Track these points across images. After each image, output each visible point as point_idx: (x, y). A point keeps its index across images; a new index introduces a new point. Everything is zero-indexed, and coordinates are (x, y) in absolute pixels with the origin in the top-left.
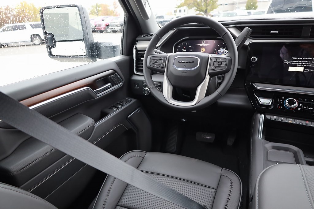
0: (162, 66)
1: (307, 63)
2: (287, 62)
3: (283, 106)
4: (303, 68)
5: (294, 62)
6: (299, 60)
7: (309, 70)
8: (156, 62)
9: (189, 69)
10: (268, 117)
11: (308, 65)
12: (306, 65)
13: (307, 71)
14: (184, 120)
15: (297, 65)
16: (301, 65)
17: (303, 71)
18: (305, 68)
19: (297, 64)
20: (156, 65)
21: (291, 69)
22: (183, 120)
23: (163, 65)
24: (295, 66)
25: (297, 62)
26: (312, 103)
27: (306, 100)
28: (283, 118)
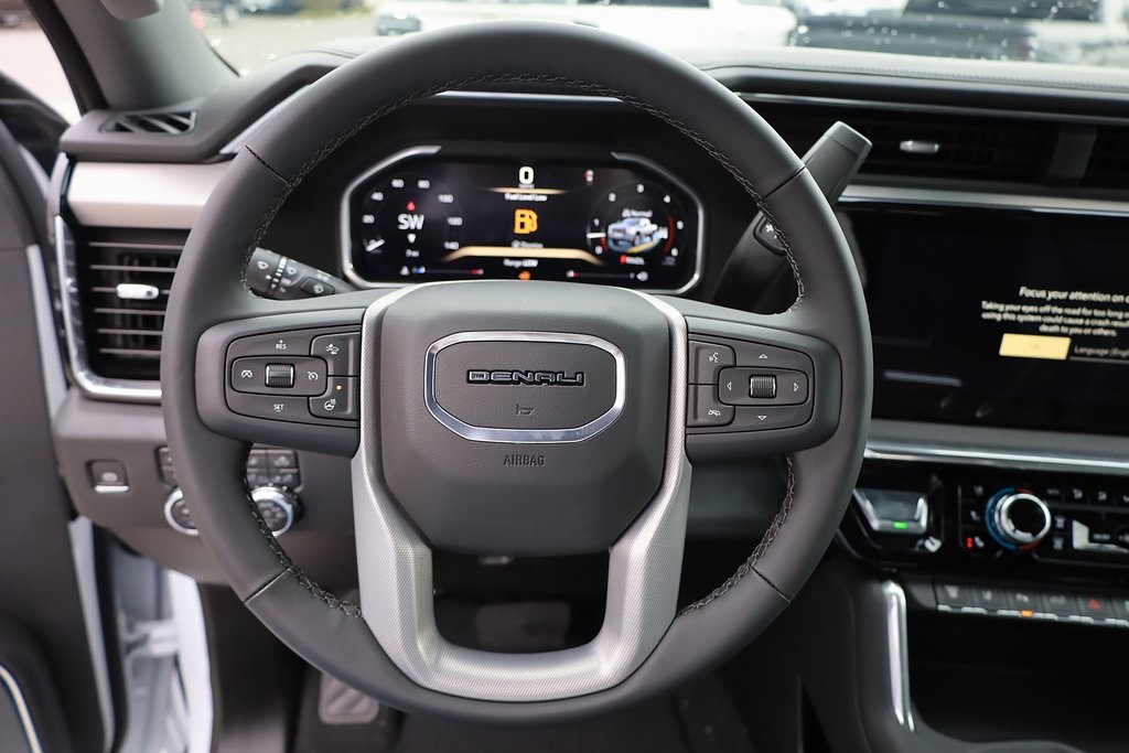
0: (330, 406)
1: (1085, 317)
2: (996, 311)
3: (985, 537)
4: (1066, 342)
5: (1029, 314)
6: (1054, 302)
8: (277, 383)
9: (556, 435)
10: (925, 596)
11: (1090, 327)
12: (1083, 326)
13: (1084, 355)
15: (1044, 328)
16: (1060, 325)
17: (1062, 356)
18: (1077, 341)
19: (1042, 323)
20: (277, 407)
21: (1013, 346)
23: (341, 398)
24: (1031, 329)
25: (1043, 315)
26: (1104, 510)
27: (1078, 494)
28: (988, 596)
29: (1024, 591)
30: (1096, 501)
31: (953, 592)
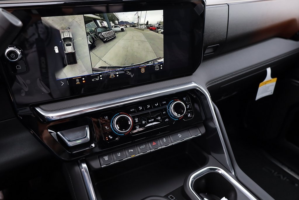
26: (149, 111)
27: (141, 108)
28: (119, 154)
29: (131, 148)
30: (147, 109)
31: (106, 158)
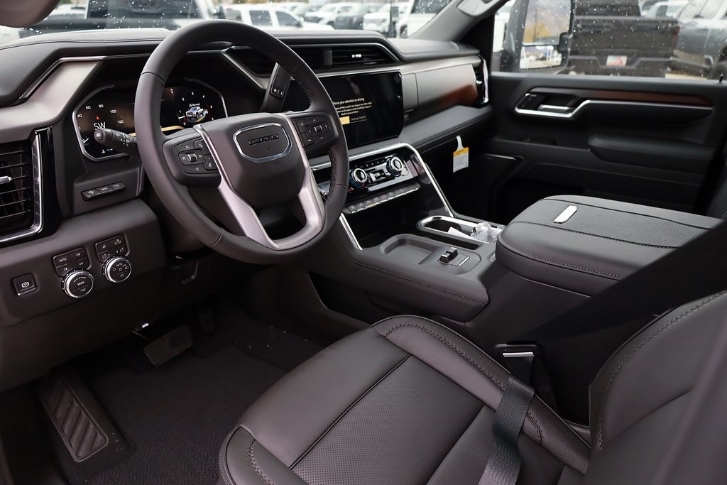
0: (210, 166)
1: (350, 108)
4: (349, 118)
6: (342, 105)
7: (357, 119)
8: (194, 160)
9: (280, 155)
11: (352, 111)
13: (353, 121)
14: (147, 325)
15: (344, 114)
16: (346, 112)
17: (349, 122)
18: (351, 116)
22: (144, 326)
23: (212, 162)
25: (342, 110)
28: (361, 204)
31: (352, 207)
